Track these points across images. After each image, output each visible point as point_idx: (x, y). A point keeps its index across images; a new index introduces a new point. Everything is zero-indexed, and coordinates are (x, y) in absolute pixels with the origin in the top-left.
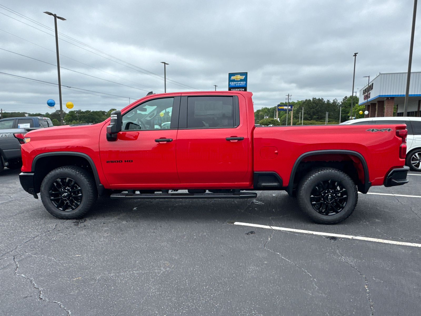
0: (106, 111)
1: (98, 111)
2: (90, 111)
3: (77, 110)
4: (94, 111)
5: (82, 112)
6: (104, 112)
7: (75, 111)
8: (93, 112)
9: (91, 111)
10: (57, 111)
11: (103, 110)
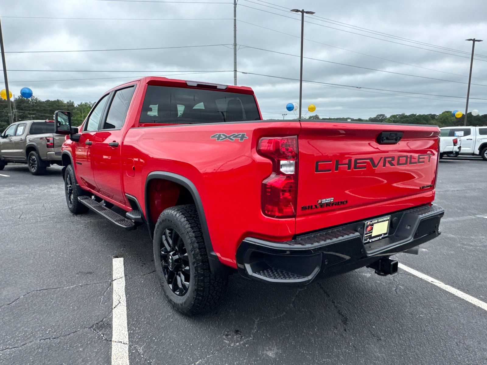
0: (437, 115)
1: (426, 114)
2: (415, 115)
3: (401, 114)
4: (420, 114)
5: (406, 116)
6: (434, 115)
7: (397, 115)
8: (420, 116)
9: (417, 115)
10: (378, 115)
11: (433, 114)
